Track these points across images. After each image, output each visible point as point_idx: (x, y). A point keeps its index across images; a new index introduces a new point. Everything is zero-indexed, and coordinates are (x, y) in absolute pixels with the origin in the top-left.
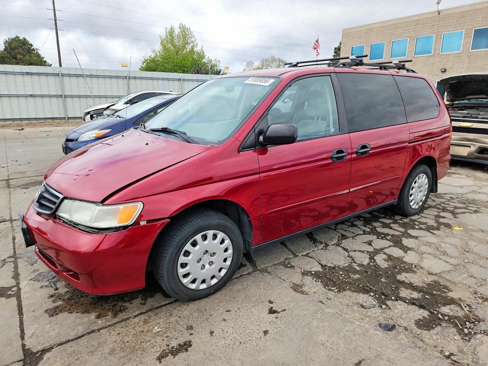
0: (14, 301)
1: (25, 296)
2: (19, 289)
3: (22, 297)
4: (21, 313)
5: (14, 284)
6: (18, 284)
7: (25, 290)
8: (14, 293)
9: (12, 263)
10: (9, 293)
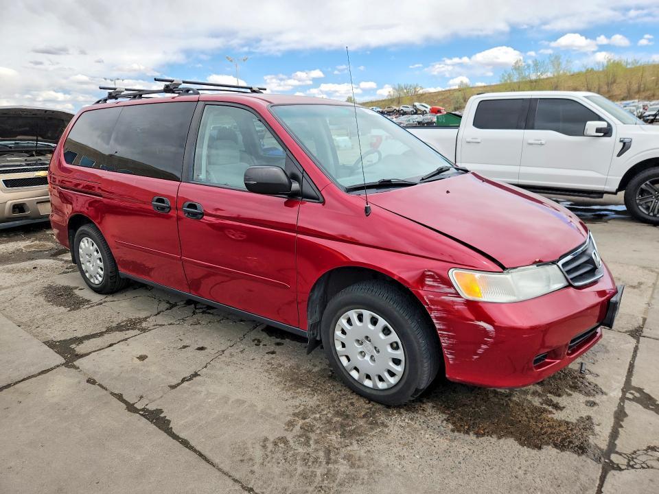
0: (635, 382)
1: (620, 378)
2: (624, 391)
3: (624, 379)
4: (631, 366)
5: (627, 402)
6: (623, 399)
7: (618, 385)
8: (631, 391)
9: (617, 450)
10: (637, 395)
